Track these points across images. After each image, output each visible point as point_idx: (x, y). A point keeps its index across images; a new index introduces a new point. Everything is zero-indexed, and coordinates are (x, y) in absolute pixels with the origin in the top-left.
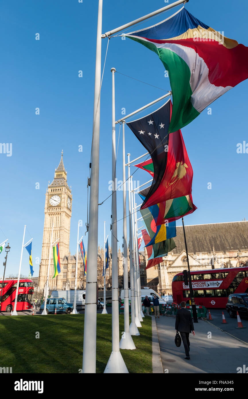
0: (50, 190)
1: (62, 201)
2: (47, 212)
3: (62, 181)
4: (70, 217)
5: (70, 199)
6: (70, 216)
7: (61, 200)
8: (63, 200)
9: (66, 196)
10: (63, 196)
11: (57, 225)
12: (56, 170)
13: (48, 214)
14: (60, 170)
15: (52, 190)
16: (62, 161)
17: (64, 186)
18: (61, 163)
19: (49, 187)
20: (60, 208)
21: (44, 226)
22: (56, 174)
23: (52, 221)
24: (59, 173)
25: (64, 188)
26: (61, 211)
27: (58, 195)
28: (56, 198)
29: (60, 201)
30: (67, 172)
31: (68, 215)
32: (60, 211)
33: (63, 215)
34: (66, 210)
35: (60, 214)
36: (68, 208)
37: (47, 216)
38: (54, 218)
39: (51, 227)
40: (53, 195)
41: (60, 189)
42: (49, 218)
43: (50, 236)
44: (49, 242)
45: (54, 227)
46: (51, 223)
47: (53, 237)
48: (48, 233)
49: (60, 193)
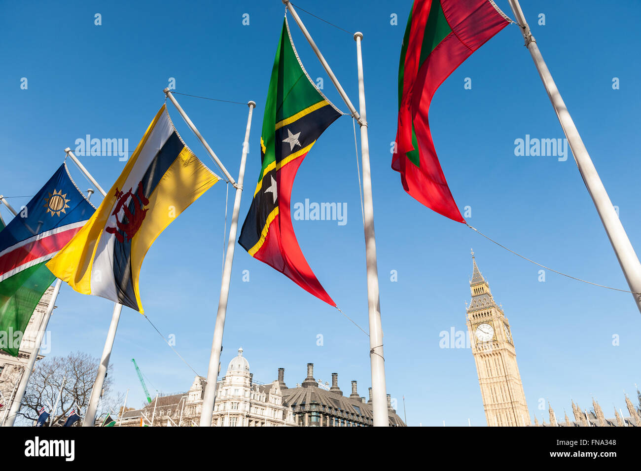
0: (470, 316)
1: (496, 332)
2: (476, 353)
3: (486, 298)
4: (514, 357)
5: (507, 326)
6: (514, 355)
7: (495, 330)
8: (497, 330)
9: (501, 323)
10: (496, 323)
11: (499, 373)
12: (470, 282)
13: (479, 355)
14: (477, 280)
15: (474, 316)
16: (475, 265)
17: (493, 306)
18: (476, 270)
19: (469, 312)
20: (497, 344)
21: (479, 376)
22: (472, 289)
23: (488, 365)
24: (477, 287)
25: (493, 310)
26: (500, 348)
27: (487, 322)
28: (486, 328)
29: (492, 333)
30: (488, 283)
31: (511, 354)
32: (497, 348)
33: (505, 354)
34: (507, 346)
35: (500, 353)
36: (509, 342)
37: (478, 358)
38: (491, 361)
39: (491, 376)
40: (478, 324)
41: (488, 313)
42: (482, 362)
43: (493, 391)
44: (493, 403)
45: (494, 376)
46: (489, 371)
47: (498, 394)
48: (488, 387)
49: (488, 318)
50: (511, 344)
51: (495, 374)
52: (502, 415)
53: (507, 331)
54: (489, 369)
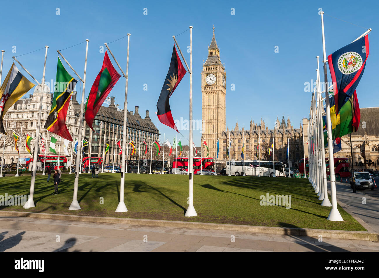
0: (204, 68)
1: (217, 80)
2: (204, 91)
3: (216, 59)
4: (225, 95)
5: (225, 77)
6: (225, 94)
7: (217, 79)
8: (218, 79)
9: (221, 75)
10: (218, 75)
11: (214, 103)
12: (209, 47)
13: (205, 92)
14: (213, 47)
15: (206, 69)
16: (214, 37)
17: (219, 64)
18: (214, 40)
19: (204, 66)
20: (216, 87)
21: (203, 104)
22: (209, 51)
23: (209, 99)
24: (212, 51)
25: (218, 66)
26: (218, 89)
27: (214, 74)
28: (212, 77)
29: (215, 80)
30: (219, 49)
31: (223, 93)
32: (216, 89)
33: (220, 93)
34: (222, 88)
35: (217, 92)
36: (223, 87)
37: (204, 94)
38: (211, 96)
39: (209, 105)
40: (208, 74)
41: (215, 68)
42: (206, 96)
43: (209, 113)
44: (208, 119)
45: (211, 104)
46: (209, 102)
47: (211, 114)
48: (206, 110)
49: (215, 71)
50: (224, 87)
51: (212, 103)
52: (211, 126)
53: (223, 79)
54: (209, 100)
